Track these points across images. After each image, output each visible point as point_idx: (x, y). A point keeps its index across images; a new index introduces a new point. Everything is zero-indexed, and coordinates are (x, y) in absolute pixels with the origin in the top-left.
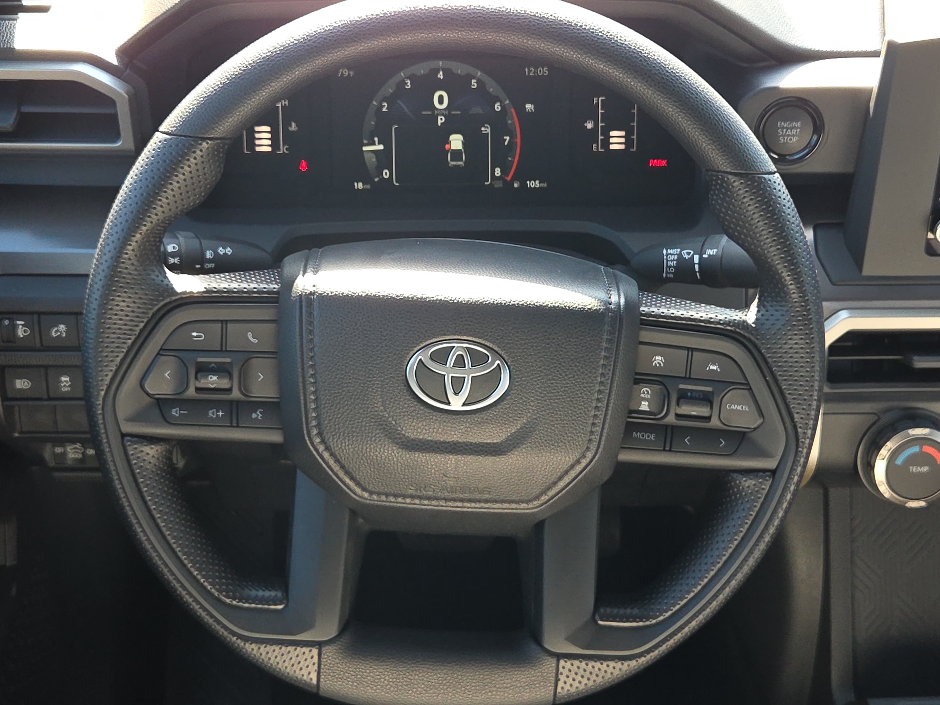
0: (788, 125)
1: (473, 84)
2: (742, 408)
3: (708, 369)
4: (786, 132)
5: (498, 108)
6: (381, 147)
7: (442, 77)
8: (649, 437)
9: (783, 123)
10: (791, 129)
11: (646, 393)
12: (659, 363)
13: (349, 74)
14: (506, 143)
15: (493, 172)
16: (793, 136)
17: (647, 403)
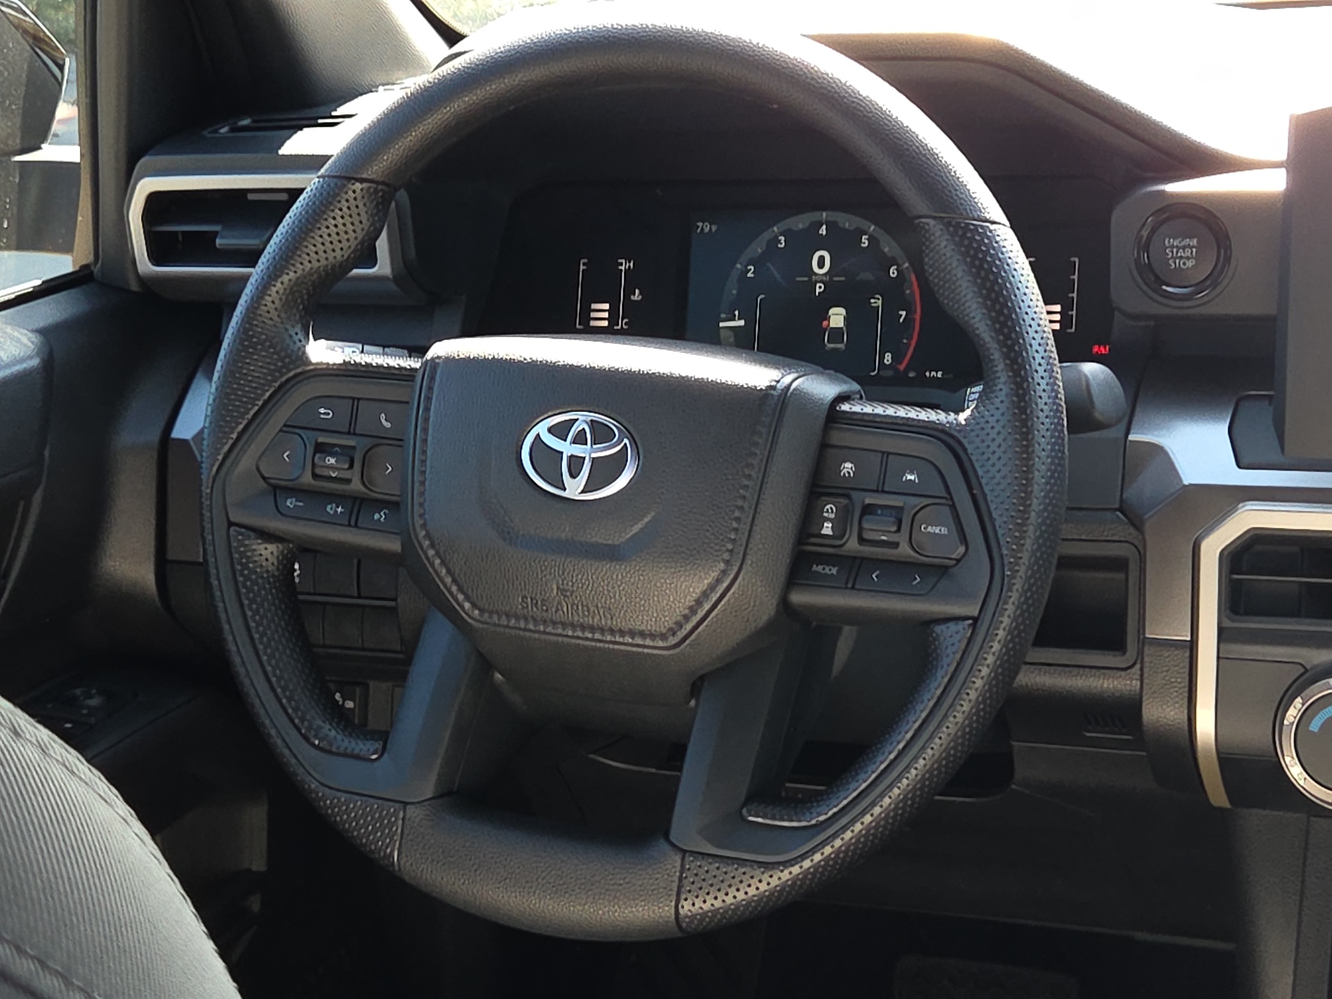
0: (1180, 242)
1: (863, 240)
2: (940, 530)
3: (904, 479)
4: (1177, 253)
5: (893, 273)
6: (742, 323)
7: (824, 233)
8: (830, 570)
9: (1172, 240)
10: (1184, 248)
11: (830, 511)
12: (849, 473)
13: (710, 229)
14: (901, 320)
15: (882, 358)
16: (1188, 258)
17: (830, 525)
